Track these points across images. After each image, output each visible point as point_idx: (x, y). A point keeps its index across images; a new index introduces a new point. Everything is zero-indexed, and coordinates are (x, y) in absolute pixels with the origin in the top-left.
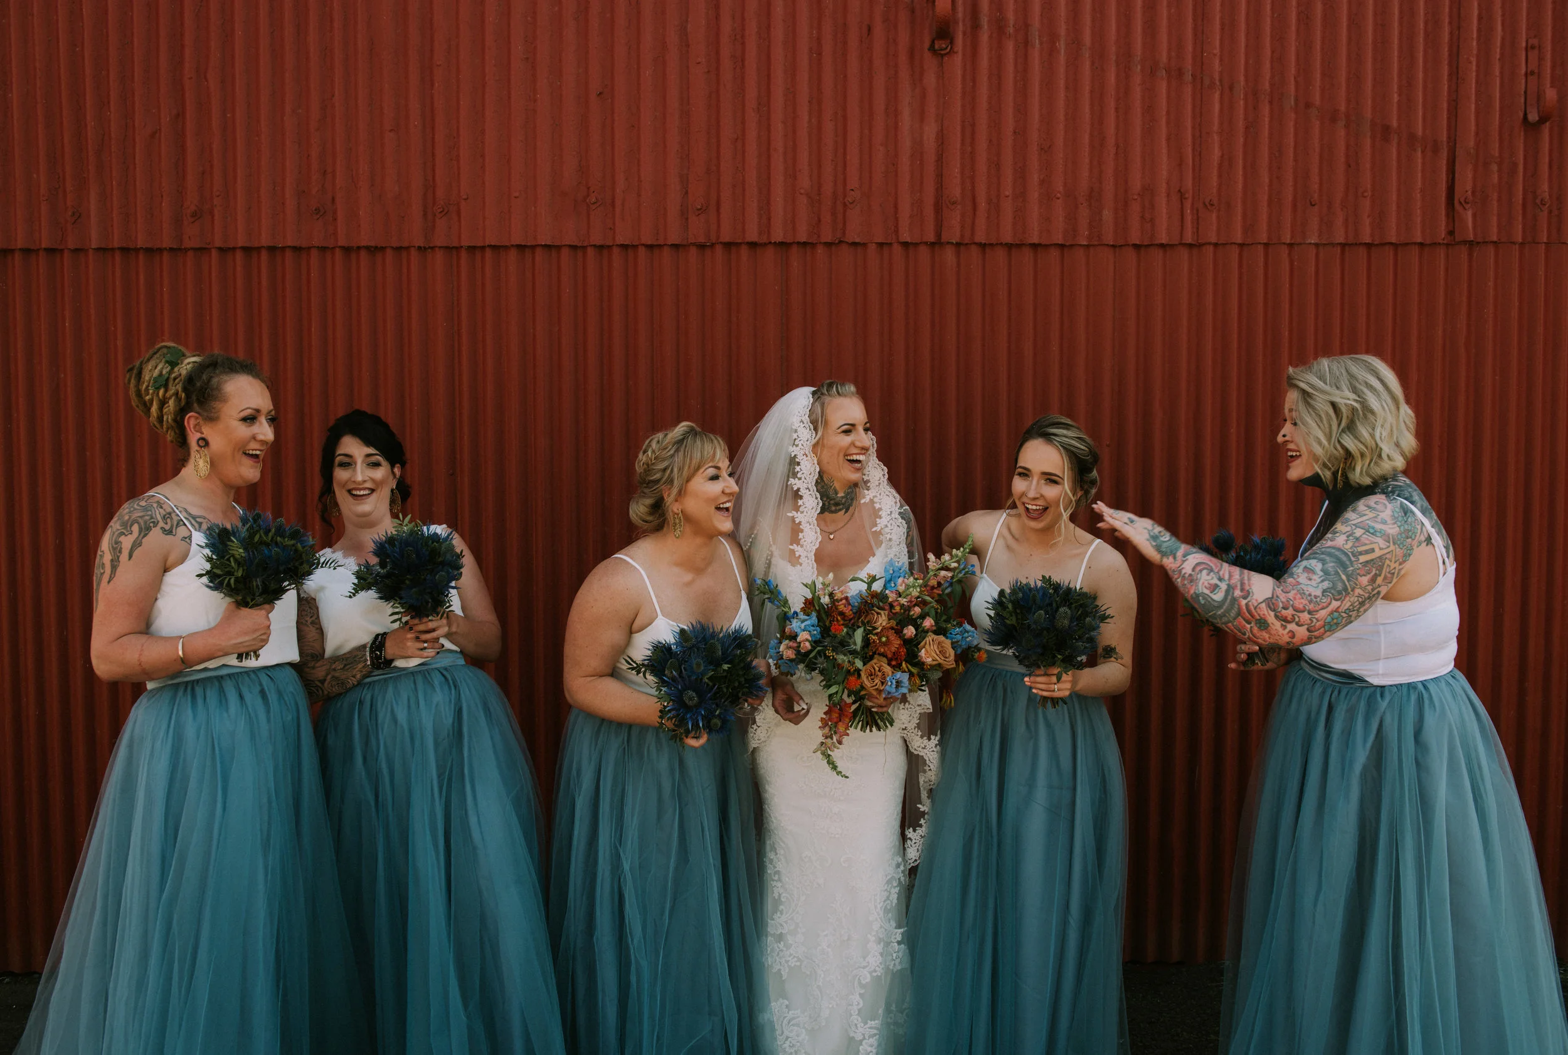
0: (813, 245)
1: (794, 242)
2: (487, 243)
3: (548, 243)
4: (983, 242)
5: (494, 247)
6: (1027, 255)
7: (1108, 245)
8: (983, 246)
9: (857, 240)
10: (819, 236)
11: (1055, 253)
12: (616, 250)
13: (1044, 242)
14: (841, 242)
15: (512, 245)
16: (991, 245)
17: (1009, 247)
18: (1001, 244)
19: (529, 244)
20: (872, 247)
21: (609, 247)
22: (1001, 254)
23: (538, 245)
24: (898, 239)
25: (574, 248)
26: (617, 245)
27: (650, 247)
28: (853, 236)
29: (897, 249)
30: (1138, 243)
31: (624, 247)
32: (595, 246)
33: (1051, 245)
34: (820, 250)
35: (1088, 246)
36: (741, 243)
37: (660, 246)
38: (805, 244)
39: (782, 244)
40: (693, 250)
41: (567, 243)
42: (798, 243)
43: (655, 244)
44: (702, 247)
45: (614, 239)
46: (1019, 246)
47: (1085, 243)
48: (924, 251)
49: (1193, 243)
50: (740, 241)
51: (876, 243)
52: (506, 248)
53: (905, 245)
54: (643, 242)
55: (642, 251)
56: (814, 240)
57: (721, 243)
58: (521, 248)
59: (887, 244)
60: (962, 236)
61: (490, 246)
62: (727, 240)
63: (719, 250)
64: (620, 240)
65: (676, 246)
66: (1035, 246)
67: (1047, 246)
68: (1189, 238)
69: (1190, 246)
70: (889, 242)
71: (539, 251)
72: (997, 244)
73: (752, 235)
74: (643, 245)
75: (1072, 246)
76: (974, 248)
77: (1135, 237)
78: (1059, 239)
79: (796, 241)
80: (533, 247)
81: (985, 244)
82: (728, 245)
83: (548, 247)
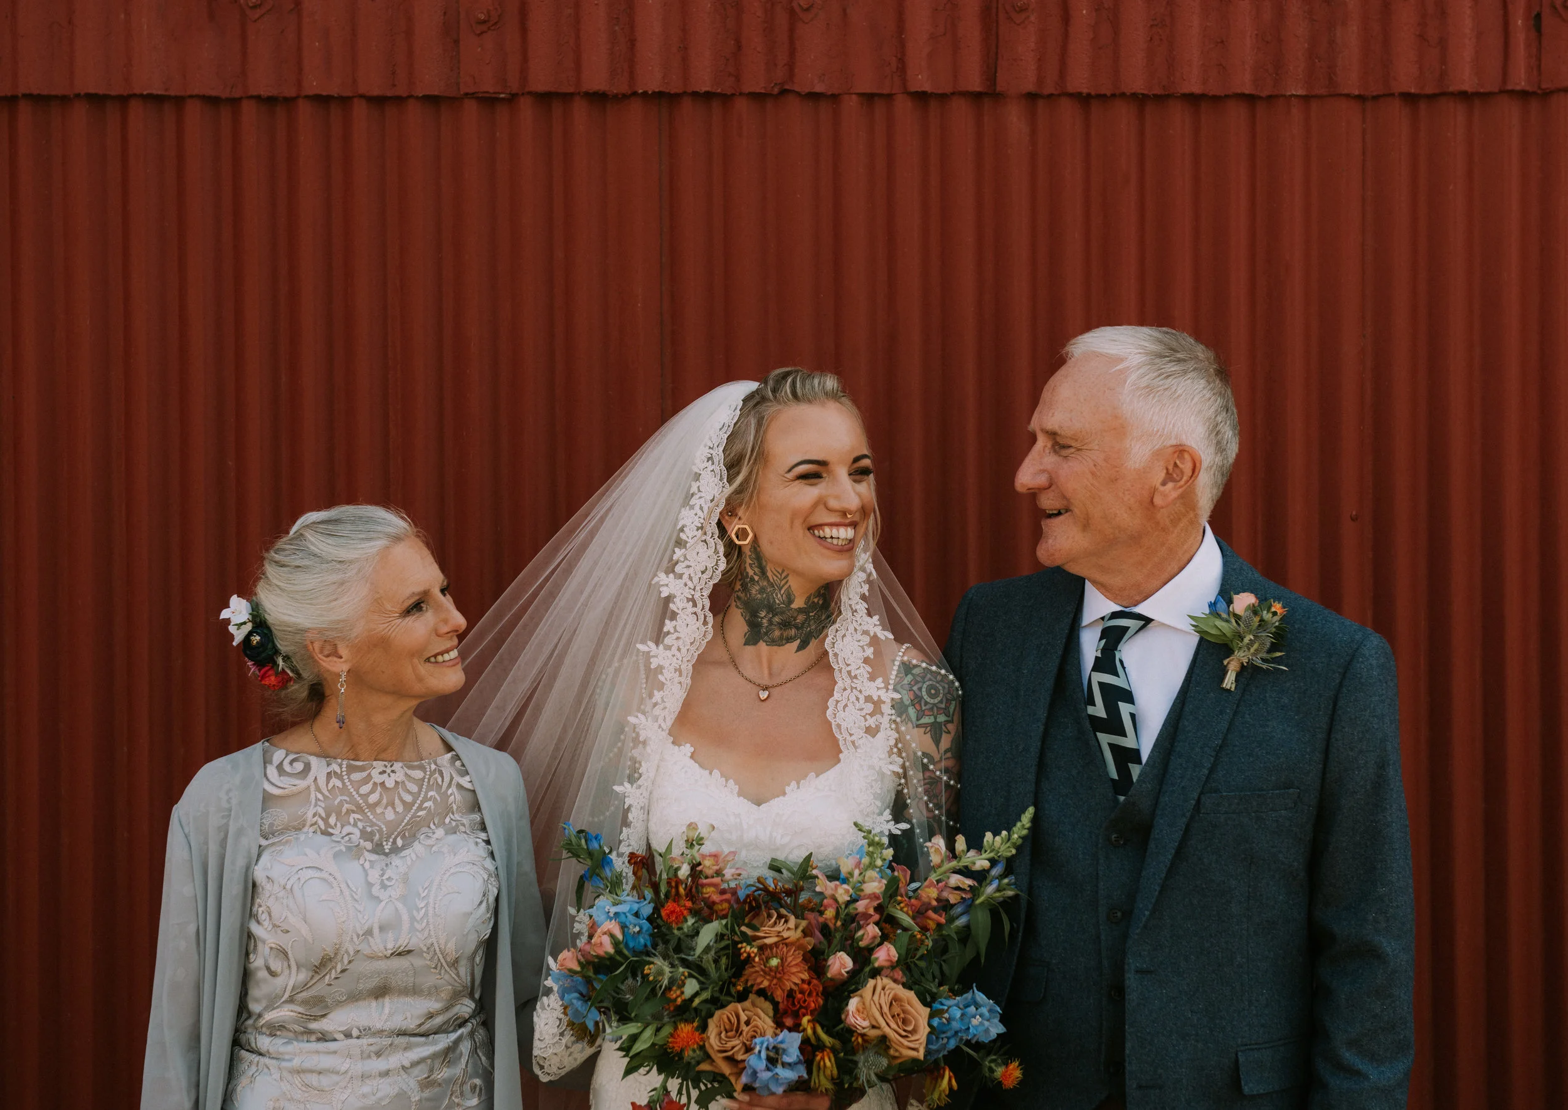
0: (726, 99)
1: (685, 93)
2: (22, 90)
3: (157, 91)
4: (1085, 91)
5: (40, 100)
6: (1179, 118)
7: (1348, 96)
8: (1084, 100)
9: (819, 88)
10: (738, 79)
11: (1237, 114)
12: (304, 110)
13: (1214, 90)
14: (784, 92)
15: (78, 96)
16: (1101, 97)
17: (1140, 100)
18: (1123, 95)
19: (113, 93)
20: (851, 104)
21: (290, 101)
22: (1124, 116)
23: (135, 95)
25: (213, 101)
26: (307, 97)
27: (378, 101)
28: (811, 79)
29: (903, 107)
30: (1413, 91)
31: (322, 101)
32: (258, 98)
33: (1227, 96)
34: (742, 106)
35: (1306, 99)
36: (572, 94)
37: (399, 100)
38: (708, 96)
39: (659, 95)
40: (471, 107)
41: (196, 92)
42: (695, 94)
43: (389, 94)
44: (488, 101)
45: (299, 83)
46: (1161, 99)
47: (1300, 92)
48: (961, 113)
49: (1528, 88)
50: (571, 90)
52: (64, 100)
53: (922, 98)
54: (362, 89)
55: (360, 110)
56: (726, 87)
57: (530, 93)
58: (96, 100)
59: (880, 95)
60: (1040, 81)
61: (28, 96)
62: (541, 88)
63: (527, 110)
64: (314, 85)
65: (433, 101)
66: (1194, 100)
67: (1216, 99)
68: (1520, 79)
69: (1524, 95)
70: (886, 91)
71: (136, 111)
72: (1113, 95)
73: (596, 79)
74: (362, 96)
75: (1270, 97)
76: (1066, 104)
77: (1406, 78)
78: (1244, 83)
80: (123, 100)
81: (1089, 95)
82: (545, 99)
83: (157, 100)
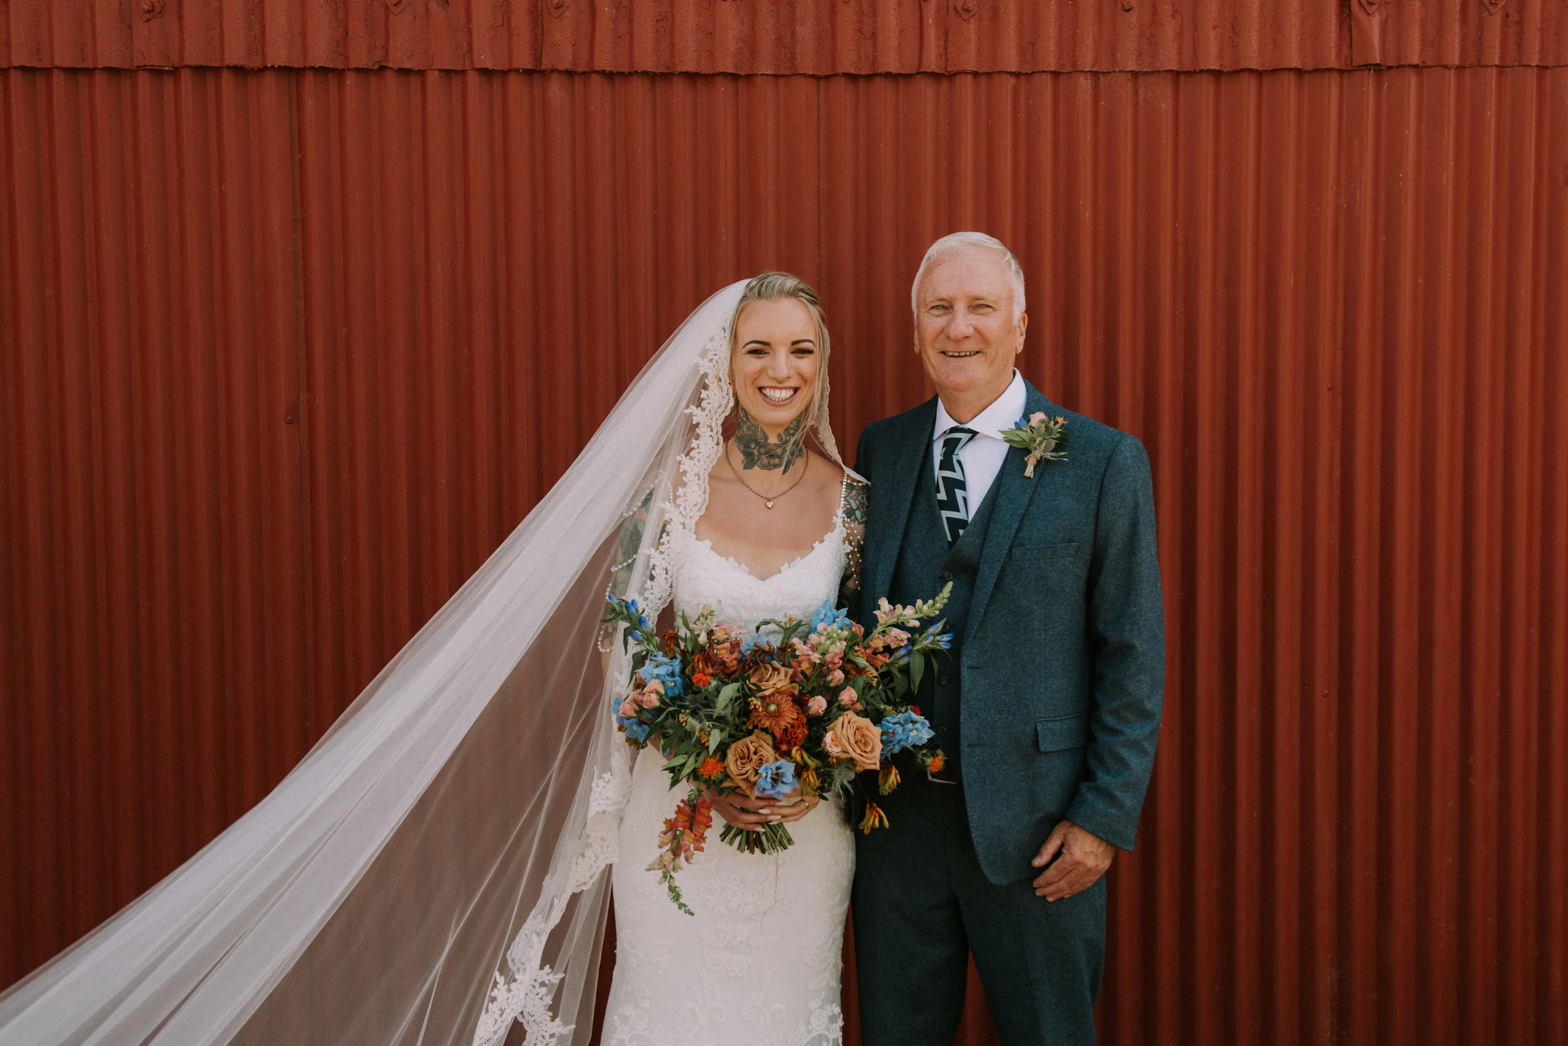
24: (472, 63)
51: (440, 70)
79: (307, 66)
